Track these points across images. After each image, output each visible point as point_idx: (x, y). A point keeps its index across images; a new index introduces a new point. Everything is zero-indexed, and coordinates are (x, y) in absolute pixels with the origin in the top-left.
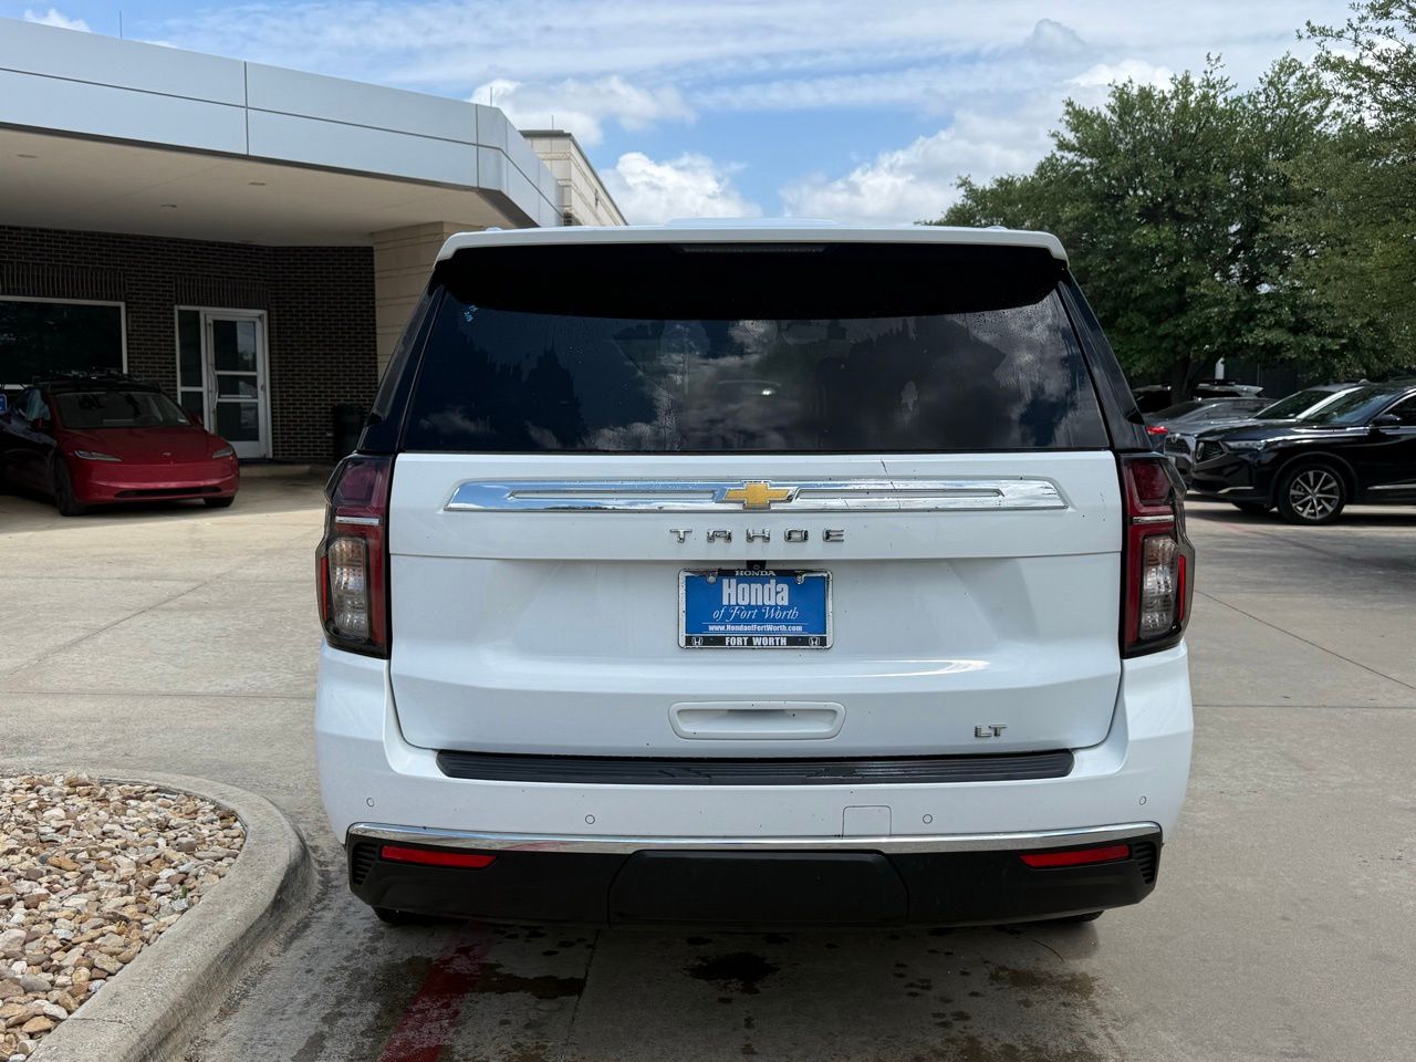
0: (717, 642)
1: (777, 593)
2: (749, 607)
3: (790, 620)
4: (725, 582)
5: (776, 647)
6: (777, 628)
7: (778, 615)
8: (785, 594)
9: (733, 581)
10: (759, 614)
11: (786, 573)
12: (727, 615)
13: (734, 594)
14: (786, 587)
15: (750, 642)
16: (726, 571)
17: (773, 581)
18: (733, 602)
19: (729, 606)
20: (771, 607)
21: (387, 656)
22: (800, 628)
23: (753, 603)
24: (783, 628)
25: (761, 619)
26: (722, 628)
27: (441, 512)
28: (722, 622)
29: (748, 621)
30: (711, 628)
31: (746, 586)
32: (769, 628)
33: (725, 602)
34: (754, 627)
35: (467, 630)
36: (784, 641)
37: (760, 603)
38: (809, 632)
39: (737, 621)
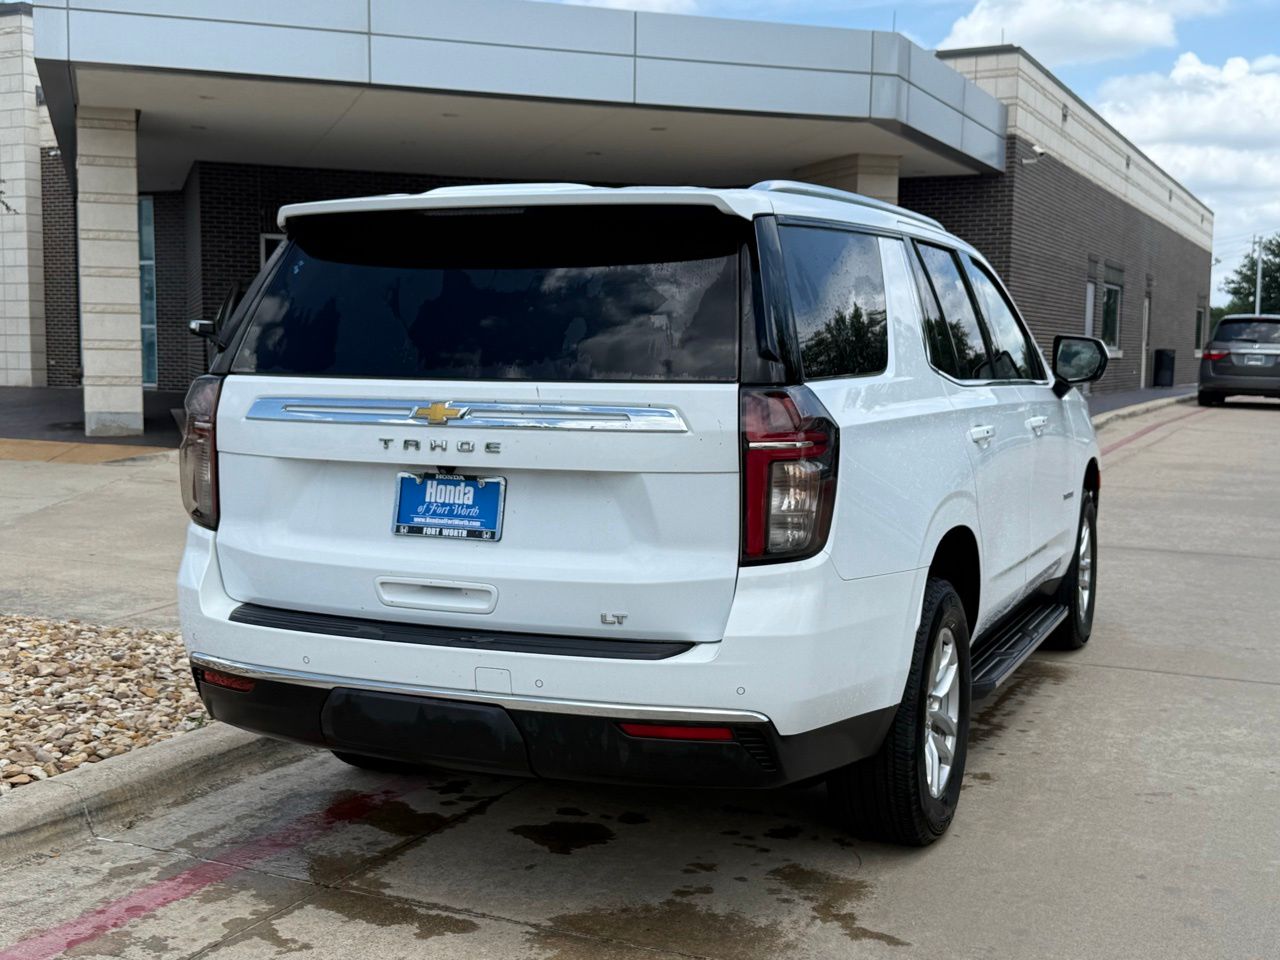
0: (416, 531)
1: (465, 494)
2: (444, 505)
3: (472, 517)
4: (429, 482)
5: (458, 538)
6: (461, 523)
7: (464, 512)
8: (471, 495)
9: (435, 483)
10: (450, 511)
11: (470, 477)
12: (428, 510)
13: (435, 493)
14: (471, 489)
15: (441, 533)
16: (428, 475)
17: (463, 484)
18: (433, 500)
19: (430, 503)
20: (459, 505)
21: (215, 528)
22: (478, 524)
23: (447, 501)
24: (466, 523)
25: (451, 515)
26: (423, 520)
27: (244, 419)
28: (424, 515)
29: (441, 516)
30: (416, 520)
31: (443, 487)
32: (456, 522)
33: (427, 500)
34: (445, 521)
36: (465, 533)
37: (451, 502)
38: (485, 524)
39: (435, 514)
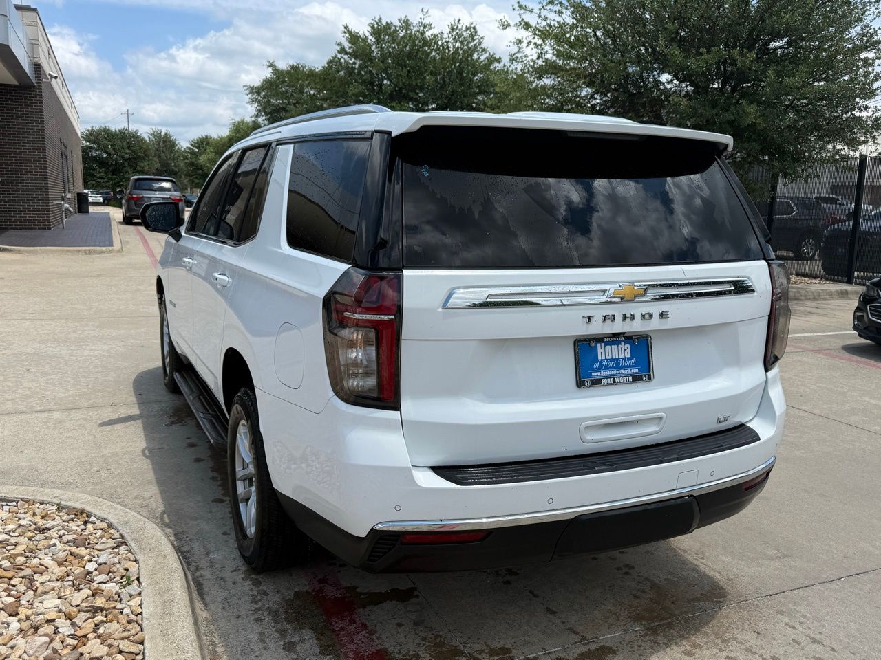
0: (597, 382)
1: (625, 350)
2: (612, 360)
3: (633, 366)
4: (599, 345)
5: (627, 382)
6: (626, 371)
7: (627, 363)
8: (629, 350)
9: (603, 344)
10: (616, 363)
11: (628, 338)
12: (601, 365)
13: (604, 352)
14: (628, 346)
15: (614, 381)
16: (599, 339)
17: (623, 343)
18: (604, 358)
19: (602, 360)
20: (623, 358)
22: (637, 370)
23: (614, 357)
24: (629, 371)
25: (618, 367)
26: (599, 374)
27: (440, 310)
28: (599, 370)
29: (612, 368)
30: (593, 374)
31: (609, 347)
32: (622, 371)
33: (600, 358)
34: (614, 372)
35: (454, 388)
36: (631, 379)
37: (617, 357)
38: (642, 372)
39: (607, 368)
